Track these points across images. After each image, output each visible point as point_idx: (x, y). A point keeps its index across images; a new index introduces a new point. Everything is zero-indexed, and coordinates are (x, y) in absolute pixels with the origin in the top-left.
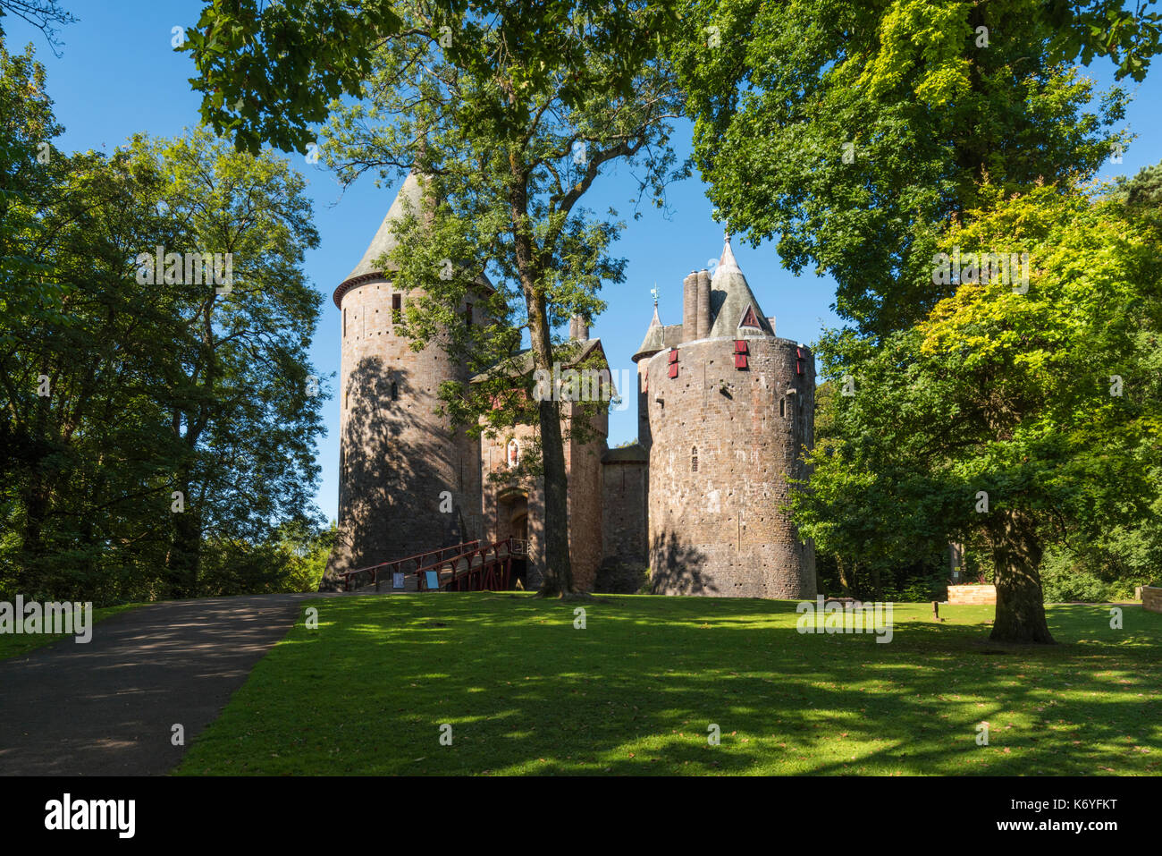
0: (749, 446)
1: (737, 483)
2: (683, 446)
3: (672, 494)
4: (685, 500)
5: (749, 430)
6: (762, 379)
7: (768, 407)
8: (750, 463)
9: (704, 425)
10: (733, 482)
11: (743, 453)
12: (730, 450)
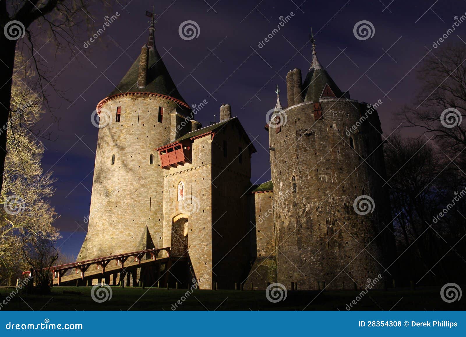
0: (329, 171)
1: (323, 198)
2: (286, 177)
3: (283, 210)
4: (290, 213)
5: (328, 160)
6: (334, 125)
7: (341, 143)
8: (331, 183)
9: (298, 161)
10: (320, 197)
11: (326, 176)
12: (316, 175)
